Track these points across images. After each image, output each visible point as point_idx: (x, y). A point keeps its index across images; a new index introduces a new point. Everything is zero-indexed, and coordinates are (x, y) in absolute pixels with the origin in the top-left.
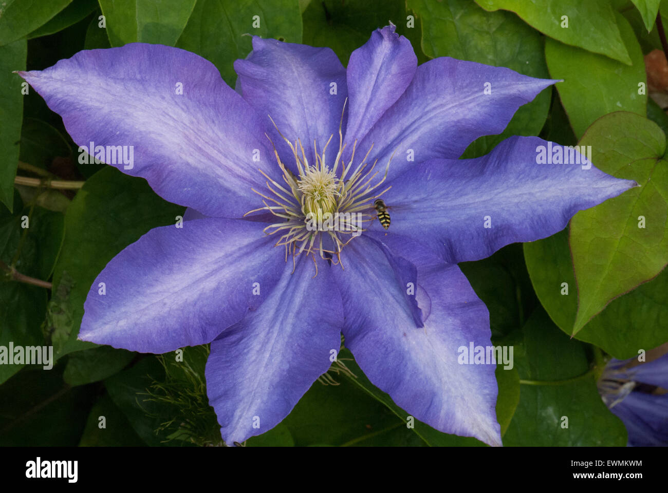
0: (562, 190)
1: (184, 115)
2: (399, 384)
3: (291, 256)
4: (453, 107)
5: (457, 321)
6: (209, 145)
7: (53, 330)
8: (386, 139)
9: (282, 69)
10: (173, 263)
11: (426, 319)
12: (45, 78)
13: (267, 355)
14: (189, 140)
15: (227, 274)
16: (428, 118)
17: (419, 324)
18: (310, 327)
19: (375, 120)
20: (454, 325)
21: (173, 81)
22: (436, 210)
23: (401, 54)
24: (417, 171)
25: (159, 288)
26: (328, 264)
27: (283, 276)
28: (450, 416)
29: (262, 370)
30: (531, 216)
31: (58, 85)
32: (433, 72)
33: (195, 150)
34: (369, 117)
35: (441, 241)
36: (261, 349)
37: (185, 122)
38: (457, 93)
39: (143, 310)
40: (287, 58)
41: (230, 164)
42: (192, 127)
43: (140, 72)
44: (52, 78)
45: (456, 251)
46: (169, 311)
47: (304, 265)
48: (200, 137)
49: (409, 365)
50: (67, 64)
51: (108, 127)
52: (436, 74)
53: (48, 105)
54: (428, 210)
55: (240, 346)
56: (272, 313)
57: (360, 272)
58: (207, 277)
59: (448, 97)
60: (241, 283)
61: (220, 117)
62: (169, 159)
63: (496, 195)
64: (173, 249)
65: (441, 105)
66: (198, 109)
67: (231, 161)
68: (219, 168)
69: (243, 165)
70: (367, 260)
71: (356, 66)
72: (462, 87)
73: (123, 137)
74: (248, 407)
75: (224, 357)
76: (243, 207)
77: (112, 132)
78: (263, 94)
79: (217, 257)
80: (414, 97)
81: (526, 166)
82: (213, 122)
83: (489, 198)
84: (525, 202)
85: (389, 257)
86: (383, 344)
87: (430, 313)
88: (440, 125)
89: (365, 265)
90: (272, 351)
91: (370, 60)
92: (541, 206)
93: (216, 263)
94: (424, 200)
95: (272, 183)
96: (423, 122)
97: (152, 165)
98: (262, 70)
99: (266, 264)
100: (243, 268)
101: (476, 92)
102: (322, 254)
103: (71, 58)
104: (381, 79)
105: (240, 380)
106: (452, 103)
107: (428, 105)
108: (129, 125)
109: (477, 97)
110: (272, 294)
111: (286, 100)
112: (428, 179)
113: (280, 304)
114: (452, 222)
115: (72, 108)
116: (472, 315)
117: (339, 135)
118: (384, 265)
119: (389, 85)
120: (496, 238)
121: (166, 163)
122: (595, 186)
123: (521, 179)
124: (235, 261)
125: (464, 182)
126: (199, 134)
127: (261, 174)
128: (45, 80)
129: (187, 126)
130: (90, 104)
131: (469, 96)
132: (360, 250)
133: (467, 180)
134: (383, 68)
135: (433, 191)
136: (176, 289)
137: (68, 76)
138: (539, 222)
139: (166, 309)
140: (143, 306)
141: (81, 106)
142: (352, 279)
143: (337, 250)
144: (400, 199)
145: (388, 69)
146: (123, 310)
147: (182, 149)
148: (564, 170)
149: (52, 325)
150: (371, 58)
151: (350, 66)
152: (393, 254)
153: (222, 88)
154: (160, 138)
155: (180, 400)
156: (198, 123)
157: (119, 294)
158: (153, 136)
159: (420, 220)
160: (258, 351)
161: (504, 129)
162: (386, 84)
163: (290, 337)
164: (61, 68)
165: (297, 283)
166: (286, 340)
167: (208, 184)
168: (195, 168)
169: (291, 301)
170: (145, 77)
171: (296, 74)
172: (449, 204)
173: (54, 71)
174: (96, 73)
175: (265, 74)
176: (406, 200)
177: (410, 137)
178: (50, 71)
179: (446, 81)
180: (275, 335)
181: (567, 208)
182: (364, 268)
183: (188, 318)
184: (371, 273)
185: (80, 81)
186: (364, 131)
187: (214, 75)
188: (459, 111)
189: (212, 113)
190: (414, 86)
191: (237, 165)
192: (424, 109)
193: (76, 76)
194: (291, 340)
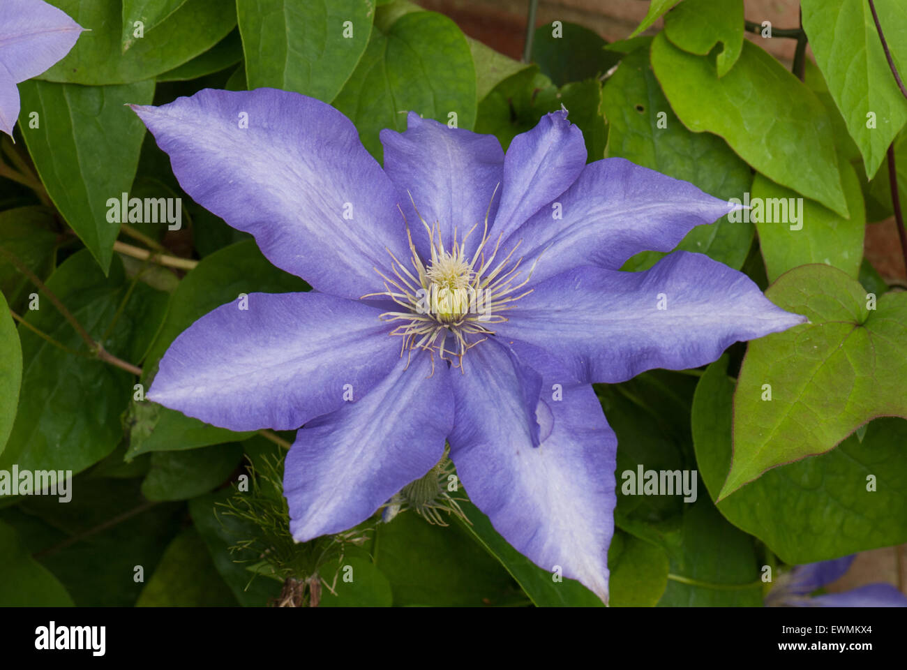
0: (722, 317)
1: (310, 173)
2: (502, 506)
3: (406, 352)
4: (620, 214)
5: (580, 447)
6: (334, 211)
7: (134, 423)
8: (538, 239)
9: (434, 148)
10: (270, 335)
11: (546, 439)
12: (160, 114)
13: (358, 451)
14: (312, 202)
15: (330, 358)
16: (590, 221)
17: (535, 444)
18: (413, 429)
19: (528, 215)
20: (575, 450)
21: (303, 134)
22: (579, 322)
23: (569, 145)
24: (566, 278)
25: (249, 360)
26: (447, 366)
27: (394, 371)
28: (554, 551)
29: (350, 466)
30: (684, 341)
31: (173, 123)
32: (604, 172)
33: (316, 214)
34: (522, 210)
35: (579, 358)
36: (353, 444)
37: (309, 181)
38: (627, 200)
39: (227, 380)
40: (443, 137)
41: (355, 237)
42: (316, 188)
43: (267, 120)
44: (167, 115)
45: (593, 370)
46: (256, 388)
47: (420, 363)
48: (325, 201)
49: (517, 488)
50: (187, 102)
51: (221, 173)
52: (607, 176)
53: (157, 142)
54: (570, 322)
55: (331, 438)
56: (373, 408)
57: (481, 379)
58: (306, 357)
59: (616, 203)
60: (343, 371)
61: (352, 184)
62: (285, 218)
63: (649, 314)
64: (273, 320)
65: (607, 210)
66: (327, 170)
67: (356, 234)
68: (341, 241)
69: (368, 241)
70: (492, 367)
71: (517, 153)
72: (634, 195)
73: (236, 186)
74: (325, 503)
75: (309, 447)
76: (361, 289)
77: (224, 180)
78: (407, 170)
79: (322, 338)
80: (578, 197)
81: (688, 286)
82: (343, 187)
83: (640, 317)
84: (679, 325)
85: (516, 365)
86: (492, 460)
87: (551, 433)
88: (602, 232)
89: (488, 372)
90: (364, 448)
91: (534, 148)
92: (696, 332)
93: (319, 344)
94: (567, 310)
95: (398, 266)
96: (584, 226)
97: (264, 222)
98: (411, 144)
99: (377, 355)
100: (349, 355)
101: (650, 203)
102: (441, 353)
103: (193, 96)
104: (543, 169)
105: (322, 474)
106: (620, 210)
107: (591, 208)
108: (246, 175)
109: (649, 209)
110: (377, 389)
111: (433, 180)
112: (577, 288)
113: (384, 401)
114: (594, 338)
115: (184, 148)
116: (597, 442)
117: (484, 226)
118: (509, 375)
119: (551, 179)
120: (640, 360)
121: (279, 223)
122: (760, 317)
123: (679, 300)
124: (342, 345)
125: (616, 296)
126: (324, 197)
127: (389, 255)
128: (159, 117)
129: (311, 186)
130: (205, 147)
131: (640, 205)
132: (485, 355)
133: (619, 294)
134: (547, 158)
135: (579, 303)
136: (269, 365)
137: (185, 114)
138: (691, 349)
139: (254, 385)
140: (228, 376)
141: (194, 148)
142: (471, 386)
143: (460, 352)
144: (541, 306)
145: (552, 160)
146: (204, 375)
147: (301, 210)
148: (729, 295)
149: (135, 416)
150: (535, 145)
151: (510, 151)
152: (520, 363)
153: (359, 152)
154: (279, 195)
155: (264, 518)
156: (325, 185)
157: (202, 358)
158: (271, 190)
159: (560, 332)
160: (349, 446)
161: (673, 248)
162: (546, 176)
163: (389, 435)
164: (179, 105)
165: (408, 381)
166: (383, 439)
167: (325, 255)
168: (313, 235)
169: (397, 399)
170: (272, 126)
171: (450, 155)
172: (594, 318)
173: (171, 108)
174: (218, 115)
175: (414, 150)
176: (548, 309)
177: (566, 241)
178: (167, 108)
179: (615, 185)
180: (372, 432)
181: (725, 337)
182: (486, 375)
183: (276, 398)
184: (493, 382)
185: (199, 122)
186: (514, 226)
187: (351, 135)
188: (625, 220)
189: (343, 177)
190: (580, 185)
191: (363, 240)
192: (587, 212)
193: (195, 116)
194: (388, 439)
